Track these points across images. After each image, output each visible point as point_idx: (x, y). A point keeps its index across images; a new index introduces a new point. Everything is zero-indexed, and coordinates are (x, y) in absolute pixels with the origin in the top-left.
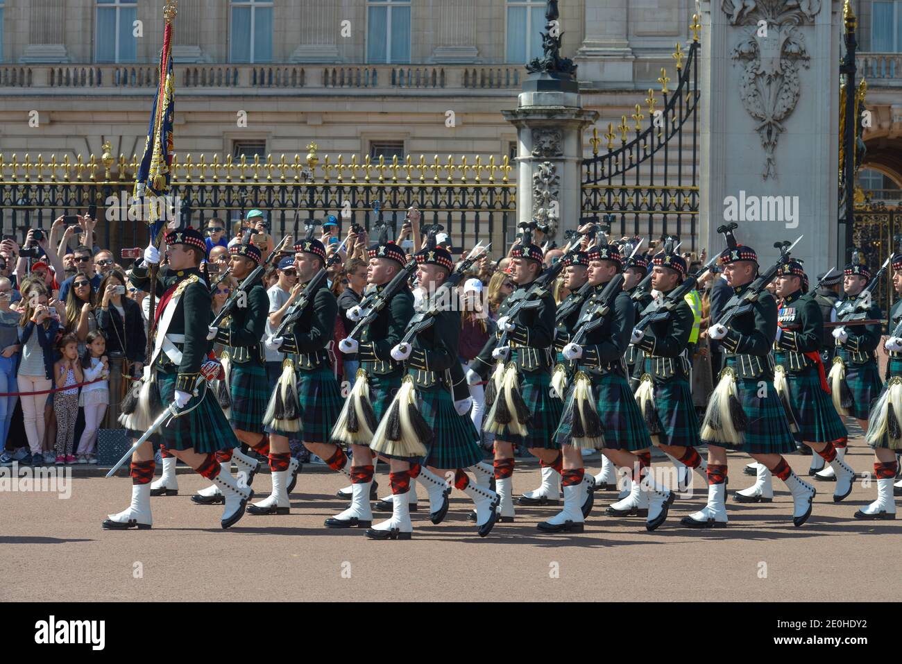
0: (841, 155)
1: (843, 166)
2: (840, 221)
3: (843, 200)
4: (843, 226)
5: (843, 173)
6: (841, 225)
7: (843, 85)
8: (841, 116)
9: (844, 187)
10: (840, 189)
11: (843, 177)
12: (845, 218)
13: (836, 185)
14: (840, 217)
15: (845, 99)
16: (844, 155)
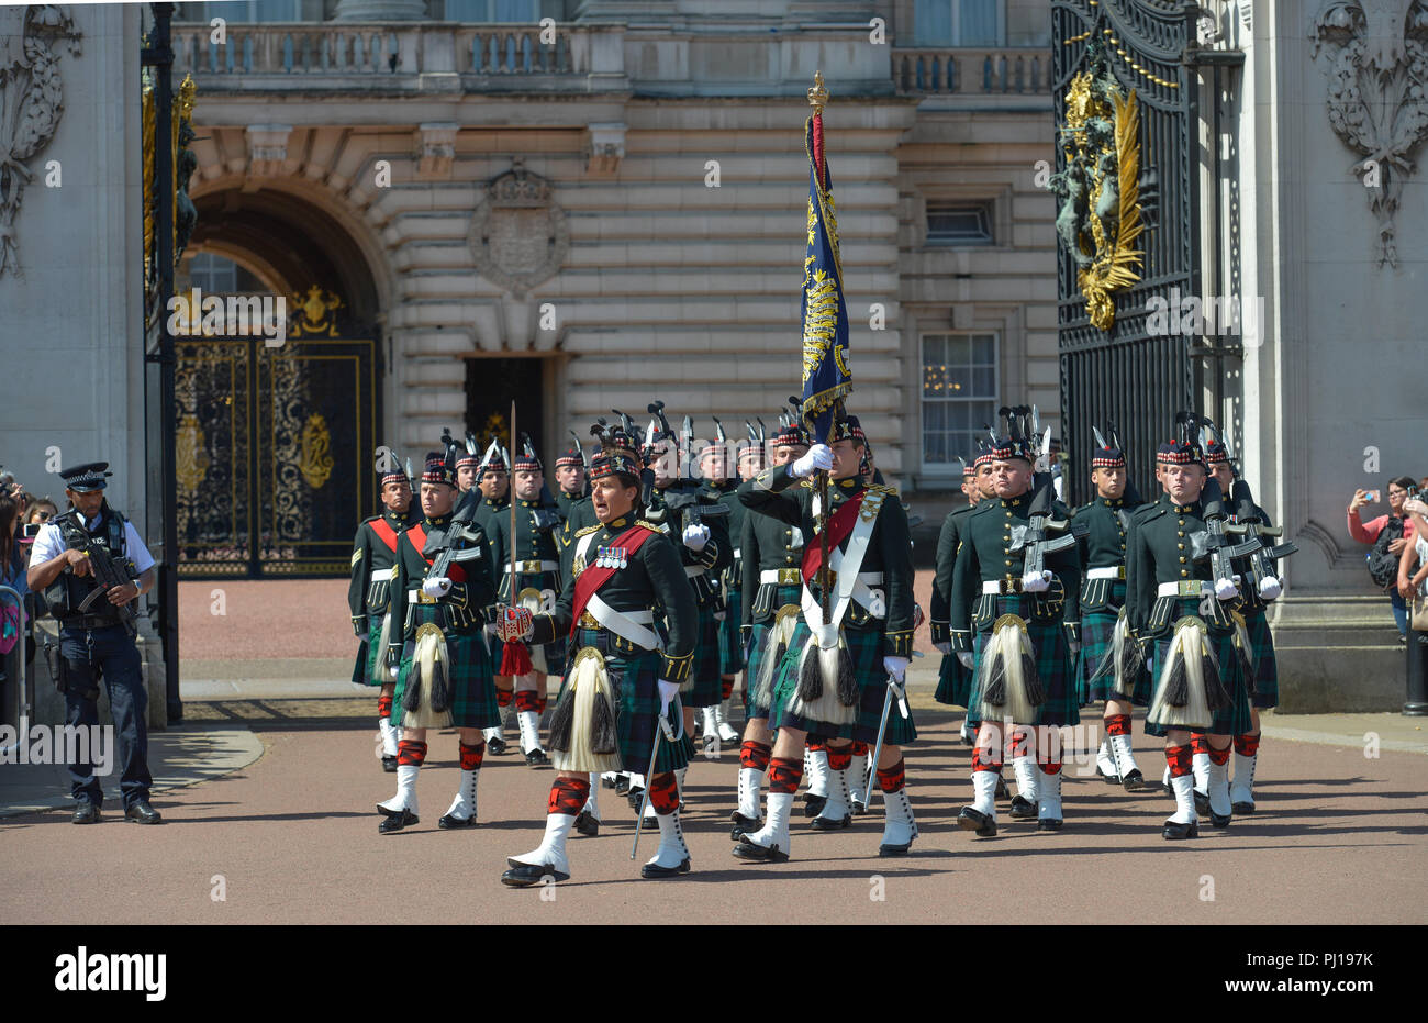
0: (148, 228)
1: (152, 249)
2: (148, 358)
3: (154, 316)
4: (155, 368)
5: (153, 261)
6: (150, 364)
7: (148, 89)
8: (145, 150)
9: (155, 289)
10: (147, 295)
11: (153, 270)
12: (158, 352)
13: (138, 285)
14: (149, 350)
15: (153, 116)
16: (154, 228)
